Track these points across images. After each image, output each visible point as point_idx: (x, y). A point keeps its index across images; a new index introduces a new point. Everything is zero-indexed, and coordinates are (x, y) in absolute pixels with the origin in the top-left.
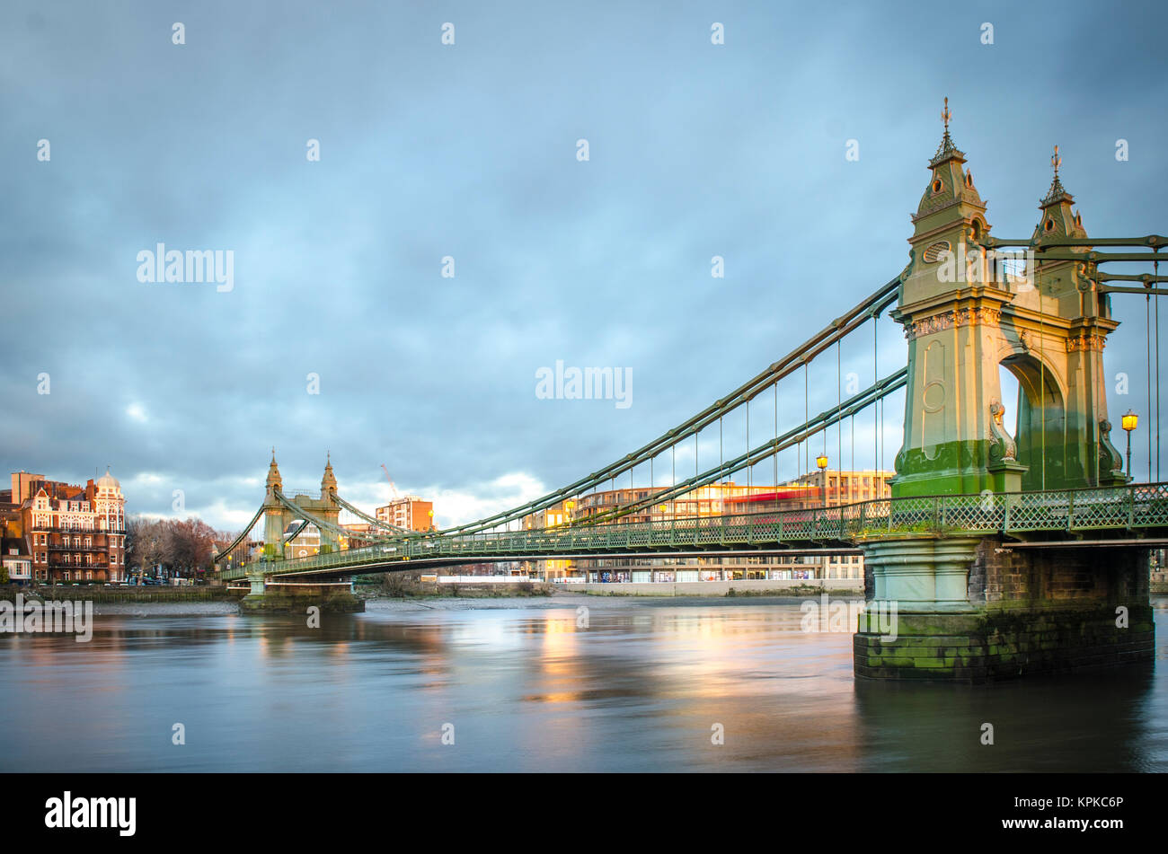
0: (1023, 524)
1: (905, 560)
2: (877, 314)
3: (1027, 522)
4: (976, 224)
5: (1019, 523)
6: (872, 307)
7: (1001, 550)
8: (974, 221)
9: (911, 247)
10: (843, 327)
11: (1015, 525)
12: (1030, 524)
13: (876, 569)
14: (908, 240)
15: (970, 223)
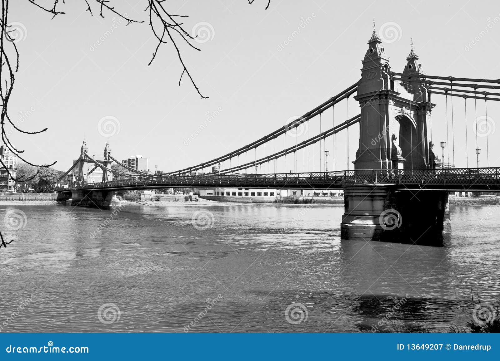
0: (405, 182)
1: (362, 194)
2: (348, 97)
3: (407, 181)
4: (386, 66)
5: (404, 181)
6: (346, 94)
7: (397, 191)
8: (385, 65)
9: (362, 72)
10: (334, 101)
11: (403, 182)
12: (408, 182)
13: (349, 197)
14: (361, 70)
15: (384, 66)
